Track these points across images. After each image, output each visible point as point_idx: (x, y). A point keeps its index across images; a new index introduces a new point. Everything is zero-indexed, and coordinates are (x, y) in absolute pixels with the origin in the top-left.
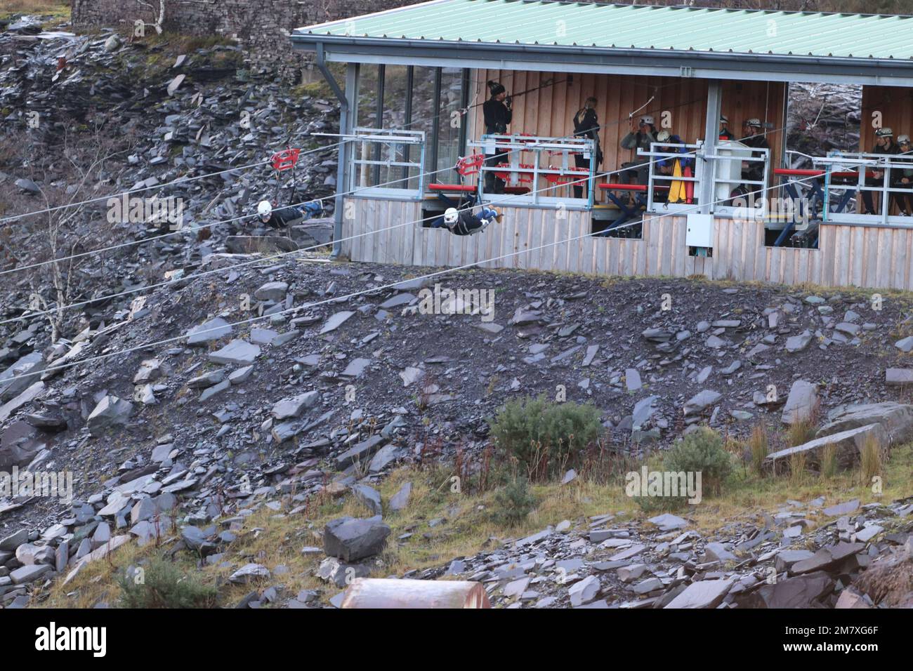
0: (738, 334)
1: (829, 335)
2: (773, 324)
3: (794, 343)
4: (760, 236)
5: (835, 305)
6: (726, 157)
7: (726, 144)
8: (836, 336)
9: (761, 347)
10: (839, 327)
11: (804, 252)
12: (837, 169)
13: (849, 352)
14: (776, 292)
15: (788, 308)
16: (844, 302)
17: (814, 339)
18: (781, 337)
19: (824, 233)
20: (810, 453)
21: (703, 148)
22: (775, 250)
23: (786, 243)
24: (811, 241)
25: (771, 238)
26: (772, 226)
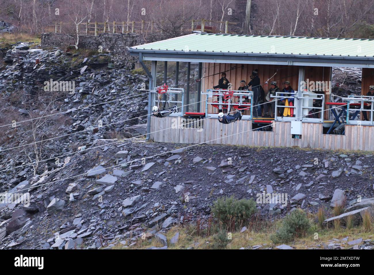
0: (312, 170)
1: (349, 170)
2: (326, 166)
3: (335, 174)
4: (321, 130)
5: (352, 158)
6: (307, 98)
7: (307, 93)
8: (352, 171)
9: (322, 176)
10: (353, 167)
11: (339, 136)
13: (358, 177)
14: (328, 153)
15: (333, 159)
17: (343, 172)
18: (330, 171)
19: (347, 128)
20: (342, 219)
21: (297, 94)
22: (327, 136)
23: (332, 133)
24: (342, 132)
25: (326, 131)
26: (326, 126)
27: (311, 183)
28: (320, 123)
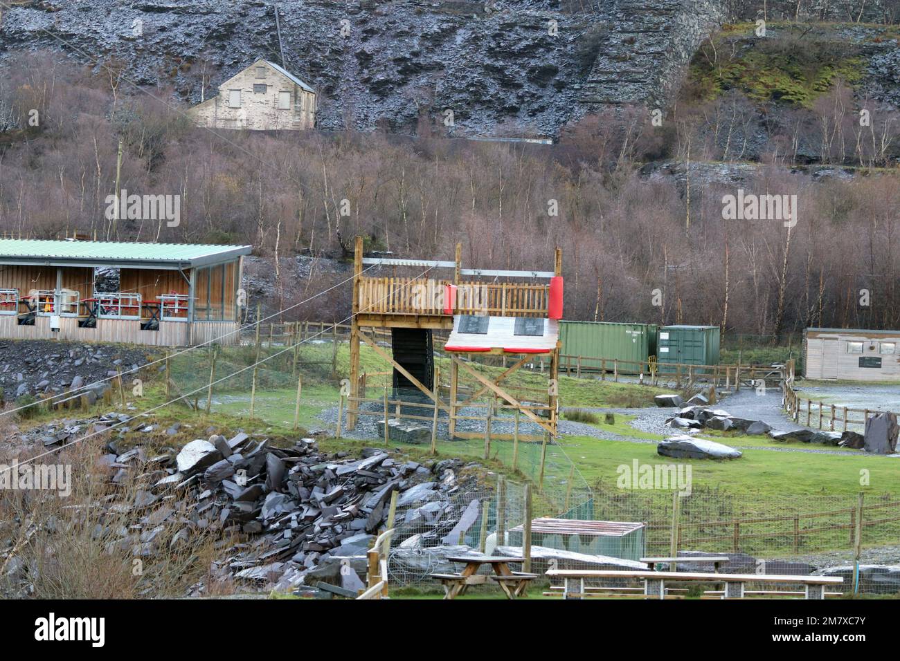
0: (59, 359)
1: (90, 359)
2: (71, 356)
3: (78, 362)
4: (76, 323)
5: (94, 348)
6: (64, 294)
7: (64, 290)
8: (93, 360)
9: (66, 364)
10: (95, 356)
11: (91, 329)
12: (103, 299)
13: (96, 365)
14: (76, 344)
15: (78, 350)
16: (96, 348)
17: (85, 361)
18: (74, 359)
19: (98, 322)
20: (65, 403)
21: (56, 292)
22: (82, 329)
23: (86, 326)
24: (94, 326)
25: (81, 324)
26: (81, 320)
27: (57, 371)
28: (75, 318)
